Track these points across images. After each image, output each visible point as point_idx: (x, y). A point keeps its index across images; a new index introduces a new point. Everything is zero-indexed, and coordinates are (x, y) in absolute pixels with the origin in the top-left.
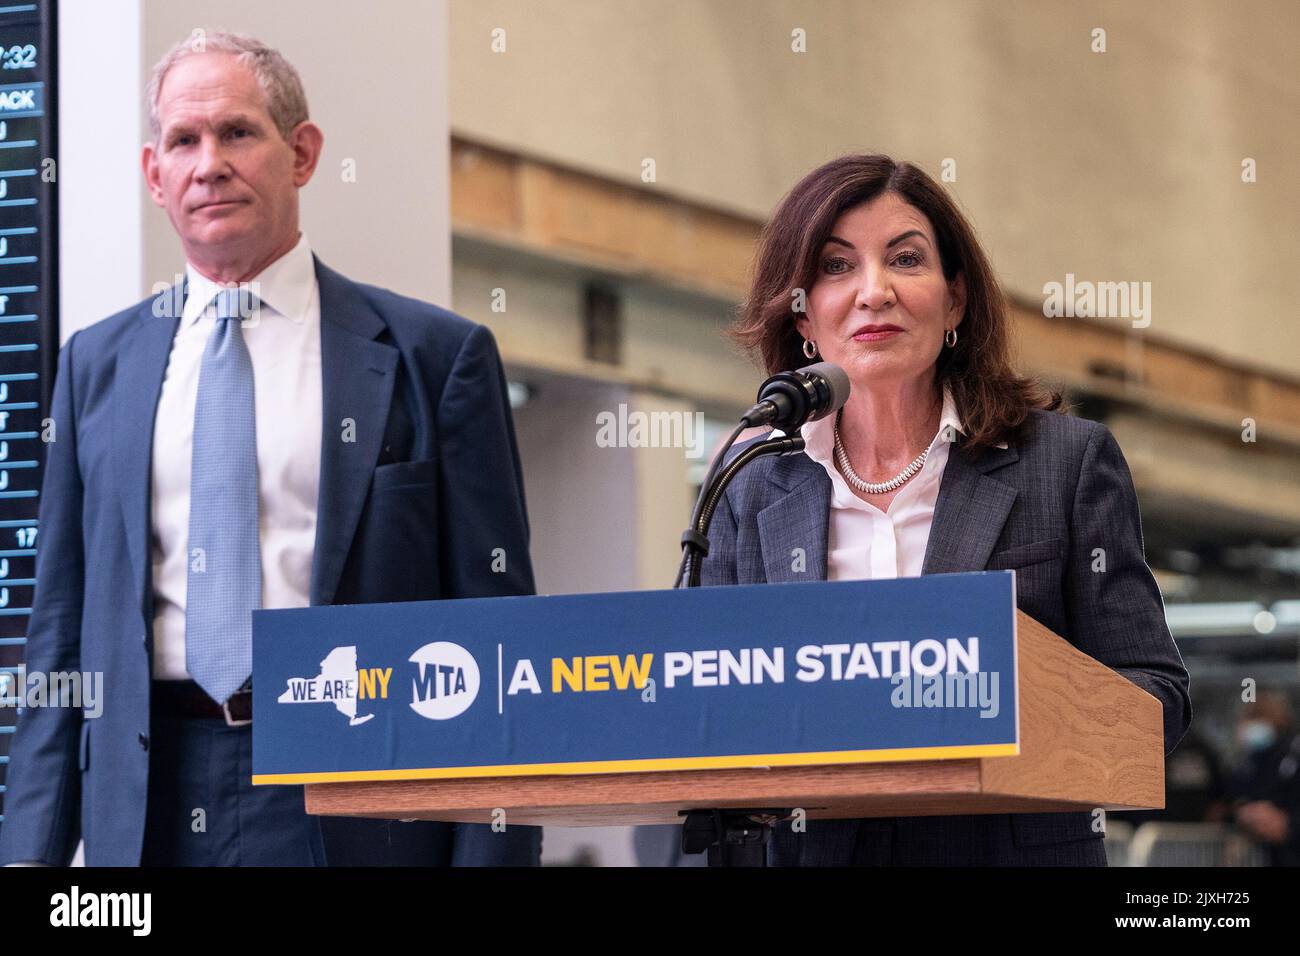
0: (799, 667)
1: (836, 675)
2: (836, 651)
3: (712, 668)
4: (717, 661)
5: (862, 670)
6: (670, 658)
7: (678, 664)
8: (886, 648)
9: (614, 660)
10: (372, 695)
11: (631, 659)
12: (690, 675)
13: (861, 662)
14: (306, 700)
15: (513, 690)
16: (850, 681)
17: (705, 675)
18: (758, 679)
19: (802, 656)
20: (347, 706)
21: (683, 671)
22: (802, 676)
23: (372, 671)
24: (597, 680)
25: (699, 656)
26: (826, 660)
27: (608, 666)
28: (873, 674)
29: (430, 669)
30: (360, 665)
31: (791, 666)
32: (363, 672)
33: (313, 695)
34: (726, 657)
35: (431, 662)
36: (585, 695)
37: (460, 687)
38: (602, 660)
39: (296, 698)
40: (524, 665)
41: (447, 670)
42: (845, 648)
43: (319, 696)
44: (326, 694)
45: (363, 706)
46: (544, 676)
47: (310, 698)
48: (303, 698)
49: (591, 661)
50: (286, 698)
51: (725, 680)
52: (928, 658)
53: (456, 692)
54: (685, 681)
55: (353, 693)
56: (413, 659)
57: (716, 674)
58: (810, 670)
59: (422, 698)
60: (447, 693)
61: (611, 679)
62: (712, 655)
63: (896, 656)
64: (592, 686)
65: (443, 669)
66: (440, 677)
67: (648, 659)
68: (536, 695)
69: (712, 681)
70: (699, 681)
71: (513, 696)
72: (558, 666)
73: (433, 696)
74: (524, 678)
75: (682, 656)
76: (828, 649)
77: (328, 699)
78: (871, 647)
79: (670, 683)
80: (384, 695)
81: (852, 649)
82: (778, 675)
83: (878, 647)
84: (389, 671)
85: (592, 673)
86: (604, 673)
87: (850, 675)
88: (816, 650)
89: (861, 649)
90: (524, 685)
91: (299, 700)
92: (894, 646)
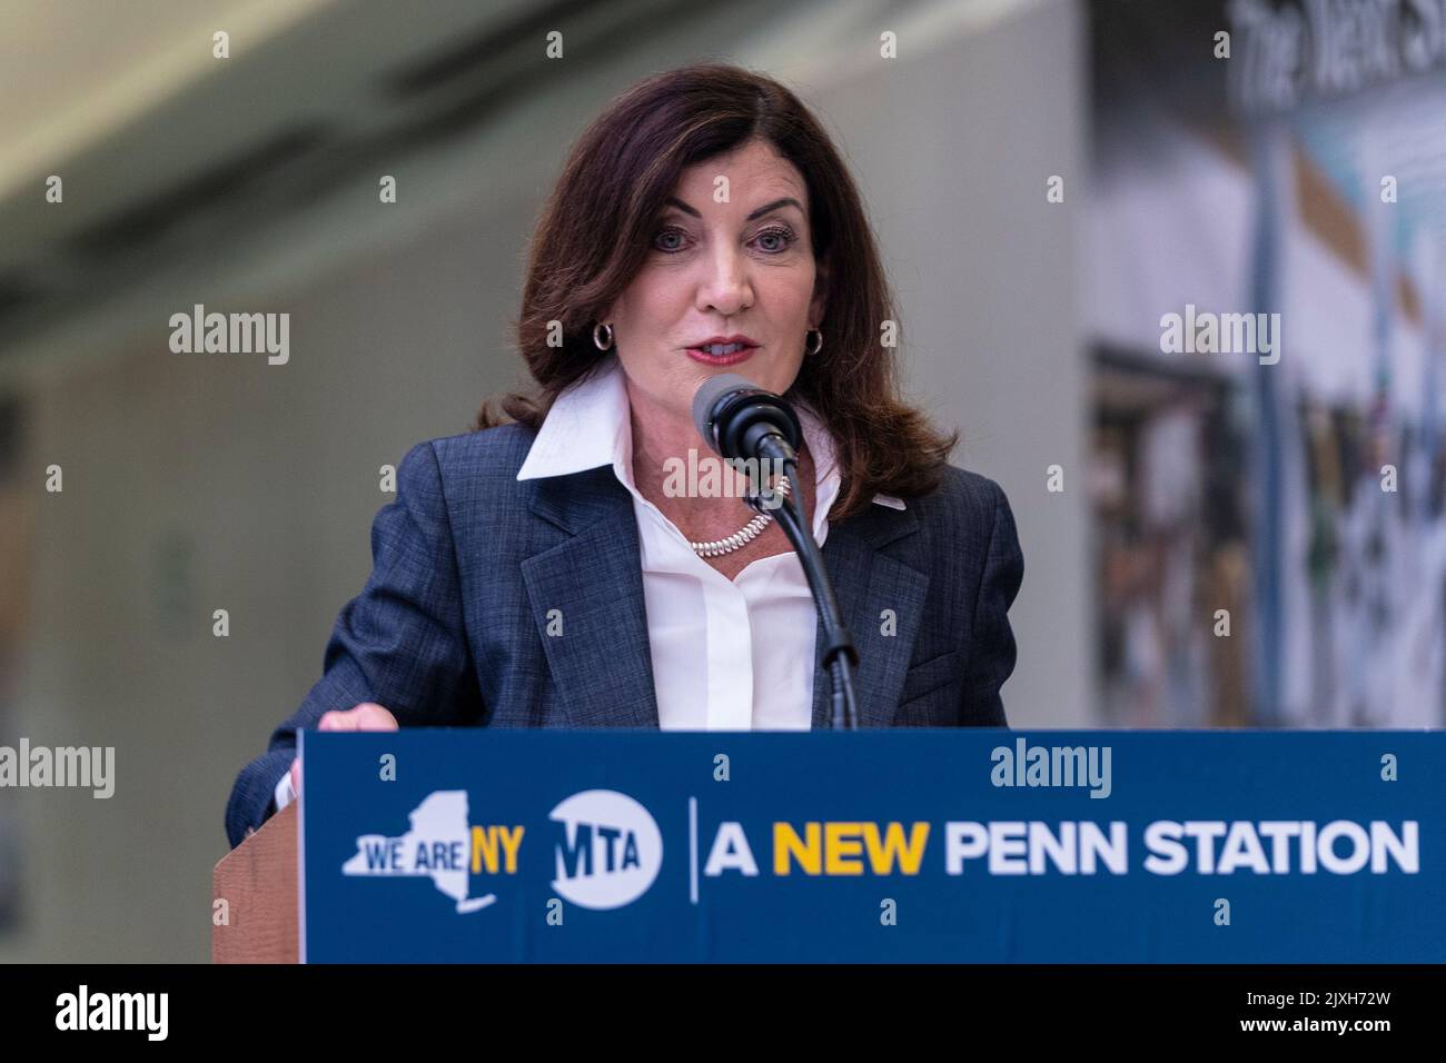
0: (1148, 852)
1: (1205, 865)
2: (1205, 831)
3: (1018, 848)
4: (1025, 839)
5: (1243, 860)
6: (955, 831)
7: (967, 840)
8: (1280, 831)
9: (870, 830)
10: (493, 867)
11: (895, 830)
12: (984, 860)
13: (1243, 849)
14: (388, 871)
15: (714, 867)
16: (1225, 877)
17: (1009, 857)
18: (1088, 867)
19: (1154, 836)
20: (452, 883)
21: (974, 851)
22: (1153, 865)
23: (493, 831)
24: (845, 858)
25: (1000, 829)
26: (1190, 844)
27: (860, 839)
28: (1261, 867)
29: (584, 832)
30: (473, 820)
31: (1137, 850)
32: (478, 831)
33: (399, 862)
34: (1039, 831)
35: (586, 819)
36: (825, 879)
37: (631, 860)
38: (852, 829)
39: (371, 865)
40: (731, 832)
41: (610, 835)
42: (1218, 828)
43: (407, 864)
44: (419, 862)
45: (478, 884)
46: (763, 850)
47: (394, 867)
48: (383, 866)
49: (835, 830)
50: (356, 866)
51: (1038, 867)
52: (1343, 847)
53: (625, 866)
54: (977, 866)
55: (462, 862)
56: (558, 814)
57: (1025, 857)
58: (1165, 857)
59: (571, 873)
60: (610, 867)
61: (864, 858)
62: (1017, 828)
63: (1294, 843)
64: (836, 867)
65: (604, 832)
66: (599, 845)
67: (921, 831)
68: (750, 878)
69: (1018, 868)
70: (998, 866)
71: (713, 879)
72: (783, 834)
73: (589, 871)
74: (731, 850)
75: (973, 829)
76: (1193, 828)
77: (422, 870)
78: (1257, 829)
79: (954, 866)
80: (511, 866)
81: (1229, 828)
82: (1118, 862)
83: (1267, 828)
84: (519, 832)
85: (835, 848)
86: (855, 848)
87: (1226, 867)
88: (1175, 829)
89: (1243, 830)
90: (731, 862)
91: (377, 871)
92: (1292, 828)
